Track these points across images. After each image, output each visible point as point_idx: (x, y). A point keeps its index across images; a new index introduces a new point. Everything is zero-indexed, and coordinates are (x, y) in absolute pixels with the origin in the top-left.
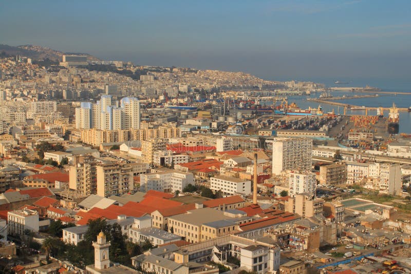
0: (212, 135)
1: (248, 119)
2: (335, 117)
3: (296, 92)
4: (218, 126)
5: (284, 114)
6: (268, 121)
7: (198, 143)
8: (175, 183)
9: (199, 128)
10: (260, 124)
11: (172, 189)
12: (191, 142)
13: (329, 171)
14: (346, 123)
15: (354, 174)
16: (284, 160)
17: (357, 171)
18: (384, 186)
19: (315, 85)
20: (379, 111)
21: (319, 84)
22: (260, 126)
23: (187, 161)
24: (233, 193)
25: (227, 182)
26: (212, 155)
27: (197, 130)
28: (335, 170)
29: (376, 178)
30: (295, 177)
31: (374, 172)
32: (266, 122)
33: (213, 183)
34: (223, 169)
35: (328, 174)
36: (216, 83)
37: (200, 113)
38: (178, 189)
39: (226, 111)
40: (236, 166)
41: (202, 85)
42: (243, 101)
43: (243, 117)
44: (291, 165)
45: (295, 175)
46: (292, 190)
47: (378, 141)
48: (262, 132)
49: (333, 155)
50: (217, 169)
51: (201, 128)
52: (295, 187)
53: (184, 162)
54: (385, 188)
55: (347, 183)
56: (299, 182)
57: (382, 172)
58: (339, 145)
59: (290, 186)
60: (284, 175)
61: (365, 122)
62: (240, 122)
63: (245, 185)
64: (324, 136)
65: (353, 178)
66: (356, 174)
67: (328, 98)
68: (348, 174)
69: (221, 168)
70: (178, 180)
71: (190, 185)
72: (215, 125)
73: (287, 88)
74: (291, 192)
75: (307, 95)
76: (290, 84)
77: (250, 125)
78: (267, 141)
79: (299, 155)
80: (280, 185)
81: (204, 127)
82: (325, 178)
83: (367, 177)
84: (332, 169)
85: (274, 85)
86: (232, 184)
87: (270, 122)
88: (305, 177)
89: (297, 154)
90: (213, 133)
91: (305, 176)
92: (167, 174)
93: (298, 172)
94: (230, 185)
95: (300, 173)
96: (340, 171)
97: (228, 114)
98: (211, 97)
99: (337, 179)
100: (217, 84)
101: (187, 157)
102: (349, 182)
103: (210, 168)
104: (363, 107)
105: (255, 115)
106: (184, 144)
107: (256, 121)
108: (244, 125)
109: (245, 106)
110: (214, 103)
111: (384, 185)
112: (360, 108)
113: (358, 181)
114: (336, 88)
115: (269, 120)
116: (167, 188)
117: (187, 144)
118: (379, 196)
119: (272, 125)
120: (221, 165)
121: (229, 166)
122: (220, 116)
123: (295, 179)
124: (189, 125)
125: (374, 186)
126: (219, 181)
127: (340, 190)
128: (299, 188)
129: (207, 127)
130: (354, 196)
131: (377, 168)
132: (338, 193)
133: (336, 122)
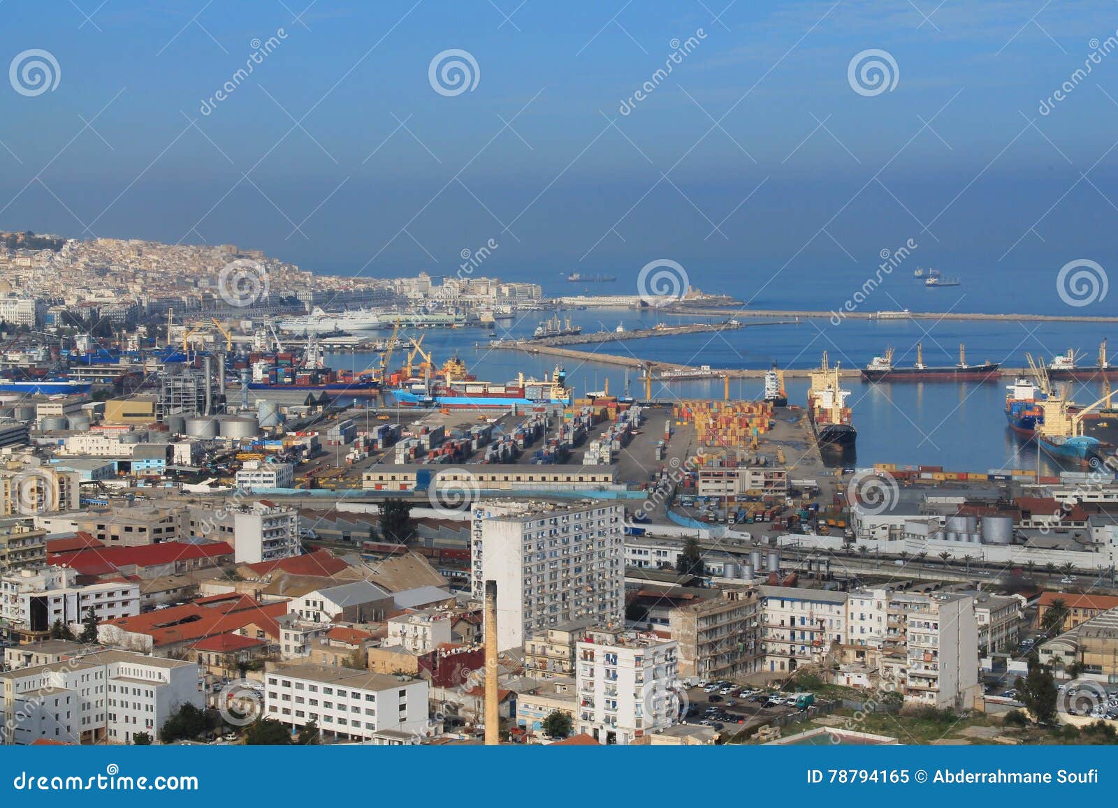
0: (184, 492)
1: (299, 427)
2: (618, 410)
3: (441, 316)
4: (197, 457)
5: (428, 405)
6: (383, 432)
7: (159, 531)
8: (124, 704)
9: (125, 466)
10: (356, 446)
11: (112, 725)
12: (128, 529)
13: (704, 626)
14: (667, 429)
15: (793, 635)
16: (527, 591)
17: (803, 620)
18: (920, 678)
19: (505, 290)
20: (772, 384)
21: (518, 286)
22: (353, 454)
23: (134, 610)
24: (362, 731)
25: (335, 688)
26: (223, 579)
27: (120, 477)
28: (724, 621)
29: (875, 644)
30: (600, 658)
31: (867, 624)
32: (374, 435)
33: (274, 695)
34: (292, 633)
35: (704, 639)
36: (138, 288)
37: (115, 408)
38: (141, 728)
39: (214, 398)
40: (337, 618)
41: (91, 298)
42: (261, 356)
43: (282, 418)
44: (553, 608)
45: (599, 650)
46: (588, 709)
47: (807, 496)
48: (375, 476)
49: (672, 558)
50: (268, 636)
51: (135, 467)
52: (599, 698)
53: (125, 610)
54: (924, 684)
55: (767, 667)
56: (615, 677)
57: (913, 624)
58: (673, 516)
59: (581, 695)
60: (538, 651)
61: (734, 425)
62: (275, 437)
63: (405, 700)
64: (609, 485)
65: (787, 648)
66: (798, 634)
67: (567, 339)
68: (771, 633)
69: (282, 632)
70: (137, 692)
71: (188, 709)
72: (183, 452)
73: (404, 303)
74: (585, 717)
75: (483, 326)
76: (412, 288)
77: (316, 449)
78: (415, 513)
79: (578, 570)
80: (534, 692)
81: (143, 465)
82: (693, 656)
83: (843, 642)
84: (714, 617)
85: (357, 291)
86: (356, 696)
87: (391, 439)
88: (638, 659)
89: (572, 565)
90: (186, 487)
91: (640, 652)
92: (92, 671)
93: (609, 637)
94: (349, 702)
95: (619, 642)
96: (743, 623)
97: (222, 410)
98: (132, 343)
99: (734, 654)
100: (144, 290)
101: (134, 592)
102: (774, 665)
103: (237, 632)
104: (706, 370)
105: (320, 409)
106: (102, 537)
107: (334, 434)
108: (295, 451)
109: (273, 371)
110: (152, 365)
111: (922, 671)
112: (695, 372)
113: (810, 659)
114: (580, 301)
115: (387, 429)
116: (94, 725)
117: (115, 538)
118: (907, 714)
119: (400, 445)
120: (279, 619)
121: (309, 622)
122: (193, 418)
123: (600, 666)
124: (83, 456)
125: (873, 675)
126: (300, 686)
127: (757, 699)
128: (618, 699)
129: (154, 463)
130: (819, 720)
131: (879, 606)
132: (751, 711)
133: (630, 428)
